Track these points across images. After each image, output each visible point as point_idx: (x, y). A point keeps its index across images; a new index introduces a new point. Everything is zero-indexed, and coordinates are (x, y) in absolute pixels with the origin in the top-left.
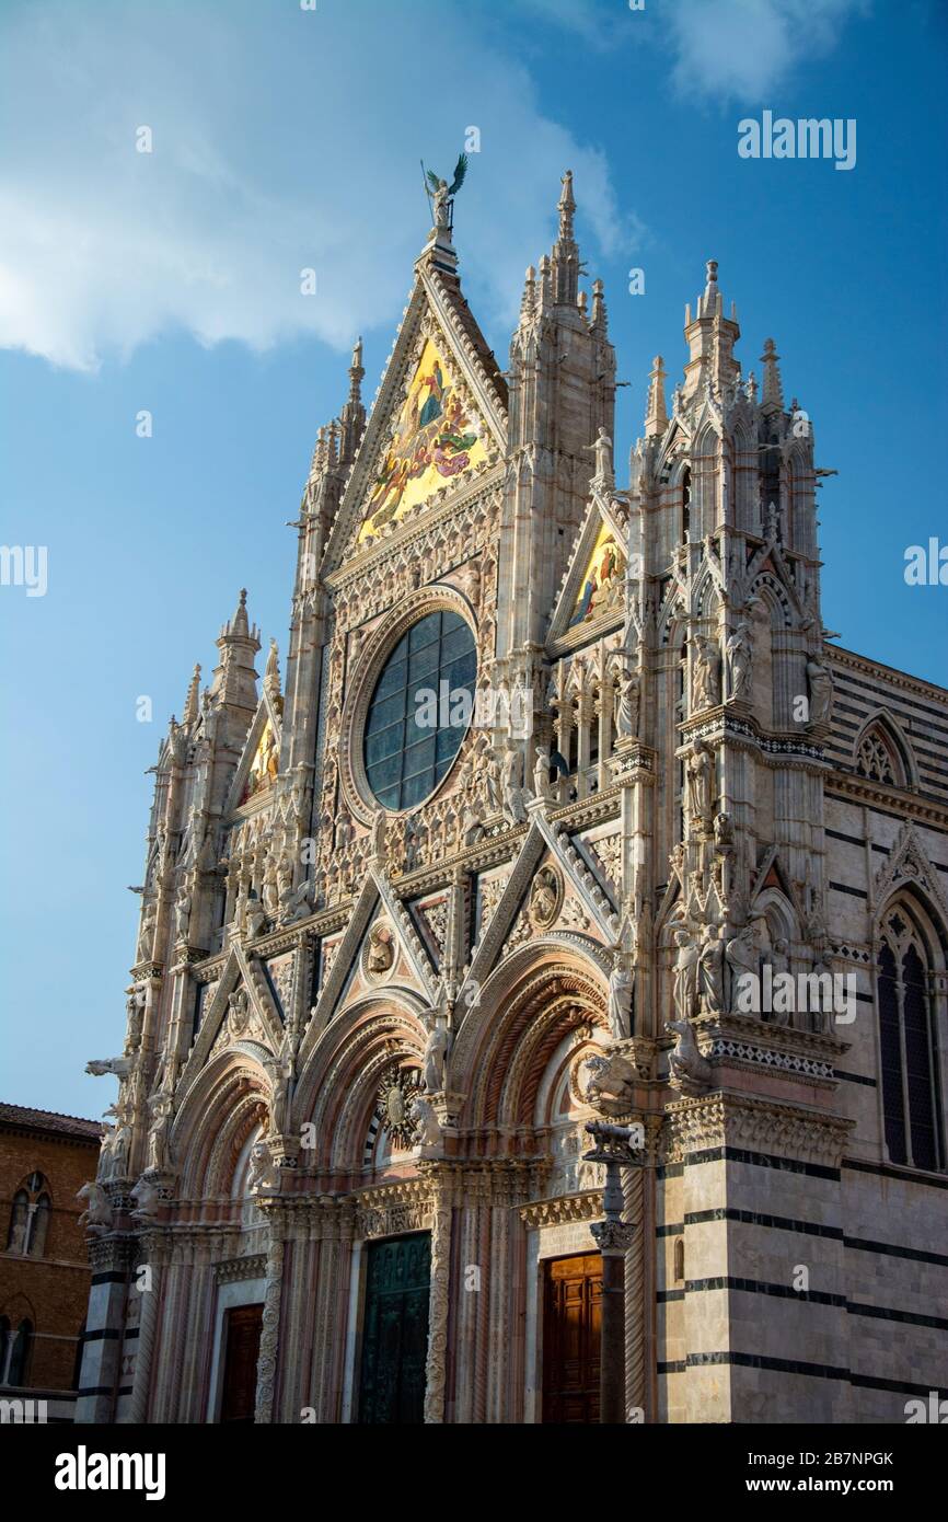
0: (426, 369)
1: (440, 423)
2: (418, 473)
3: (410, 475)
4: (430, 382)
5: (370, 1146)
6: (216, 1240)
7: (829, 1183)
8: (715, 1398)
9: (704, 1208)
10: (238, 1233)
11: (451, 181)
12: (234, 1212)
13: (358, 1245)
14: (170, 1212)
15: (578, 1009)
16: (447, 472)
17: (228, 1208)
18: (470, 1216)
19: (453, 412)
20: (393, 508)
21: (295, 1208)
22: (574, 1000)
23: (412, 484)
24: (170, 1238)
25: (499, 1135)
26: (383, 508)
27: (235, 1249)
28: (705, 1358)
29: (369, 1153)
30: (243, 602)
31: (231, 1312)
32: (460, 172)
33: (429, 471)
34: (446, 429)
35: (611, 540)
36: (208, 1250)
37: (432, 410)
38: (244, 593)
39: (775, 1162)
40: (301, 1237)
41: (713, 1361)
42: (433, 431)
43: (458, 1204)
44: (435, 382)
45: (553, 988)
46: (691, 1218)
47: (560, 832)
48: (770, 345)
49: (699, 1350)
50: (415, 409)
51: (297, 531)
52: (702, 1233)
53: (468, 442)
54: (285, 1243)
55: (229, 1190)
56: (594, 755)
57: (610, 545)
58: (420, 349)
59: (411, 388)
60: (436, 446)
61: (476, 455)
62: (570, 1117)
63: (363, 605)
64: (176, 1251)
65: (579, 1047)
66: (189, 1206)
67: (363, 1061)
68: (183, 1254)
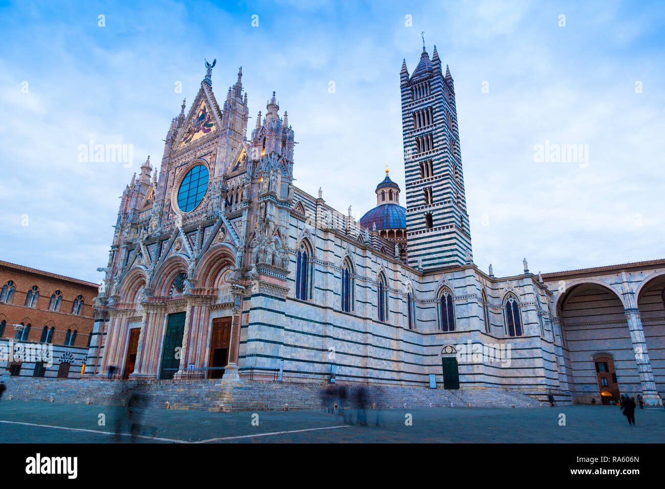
0: (202, 107)
1: (204, 121)
2: (198, 132)
3: (195, 132)
4: (202, 110)
5: (171, 291)
6: (129, 313)
7: (283, 302)
8: (253, 349)
9: (255, 307)
10: (135, 311)
11: (212, 65)
12: (134, 306)
13: (166, 315)
14: (117, 305)
15: (227, 261)
16: (205, 132)
17: (132, 305)
18: (196, 308)
19: (208, 118)
20: (190, 140)
21: (151, 305)
22: (226, 259)
23: (196, 134)
24: (118, 312)
25: (205, 290)
26: (188, 139)
27: (134, 315)
28: (252, 340)
29: (171, 293)
30: (149, 159)
31: (132, 330)
32: (214, 63)
33: (201, 131)
34: (206, 122)
35: (245, 152)
36: (127, 315)
37: (203, 117)
38: (149, 156)
39: (272, 297)
40: (152, 312)
41: (254, 341)
42: (202, 122)
43: (193, 305)
44: (204, 110)
45: (222, 256)
46: (252, 309)
47: (227, 219)
48: (286, 112)
49: (251, 338)
50: (198, 116)
51: (165, 142)
52: (254, 312)
53: (212, 125)
54: (147, 313)
55: (133, 301)
56: (236, 202)
57: (245, 154)
58: (200, 102)
59: (197, 112)
60: (203, 125)
61: (213, 129)
62: (223, 286)
63: (181, 162)
64: (118, 315)
65: (227, 270)
66: (122, 304)
67: (171, 271)
68: (120, 316)
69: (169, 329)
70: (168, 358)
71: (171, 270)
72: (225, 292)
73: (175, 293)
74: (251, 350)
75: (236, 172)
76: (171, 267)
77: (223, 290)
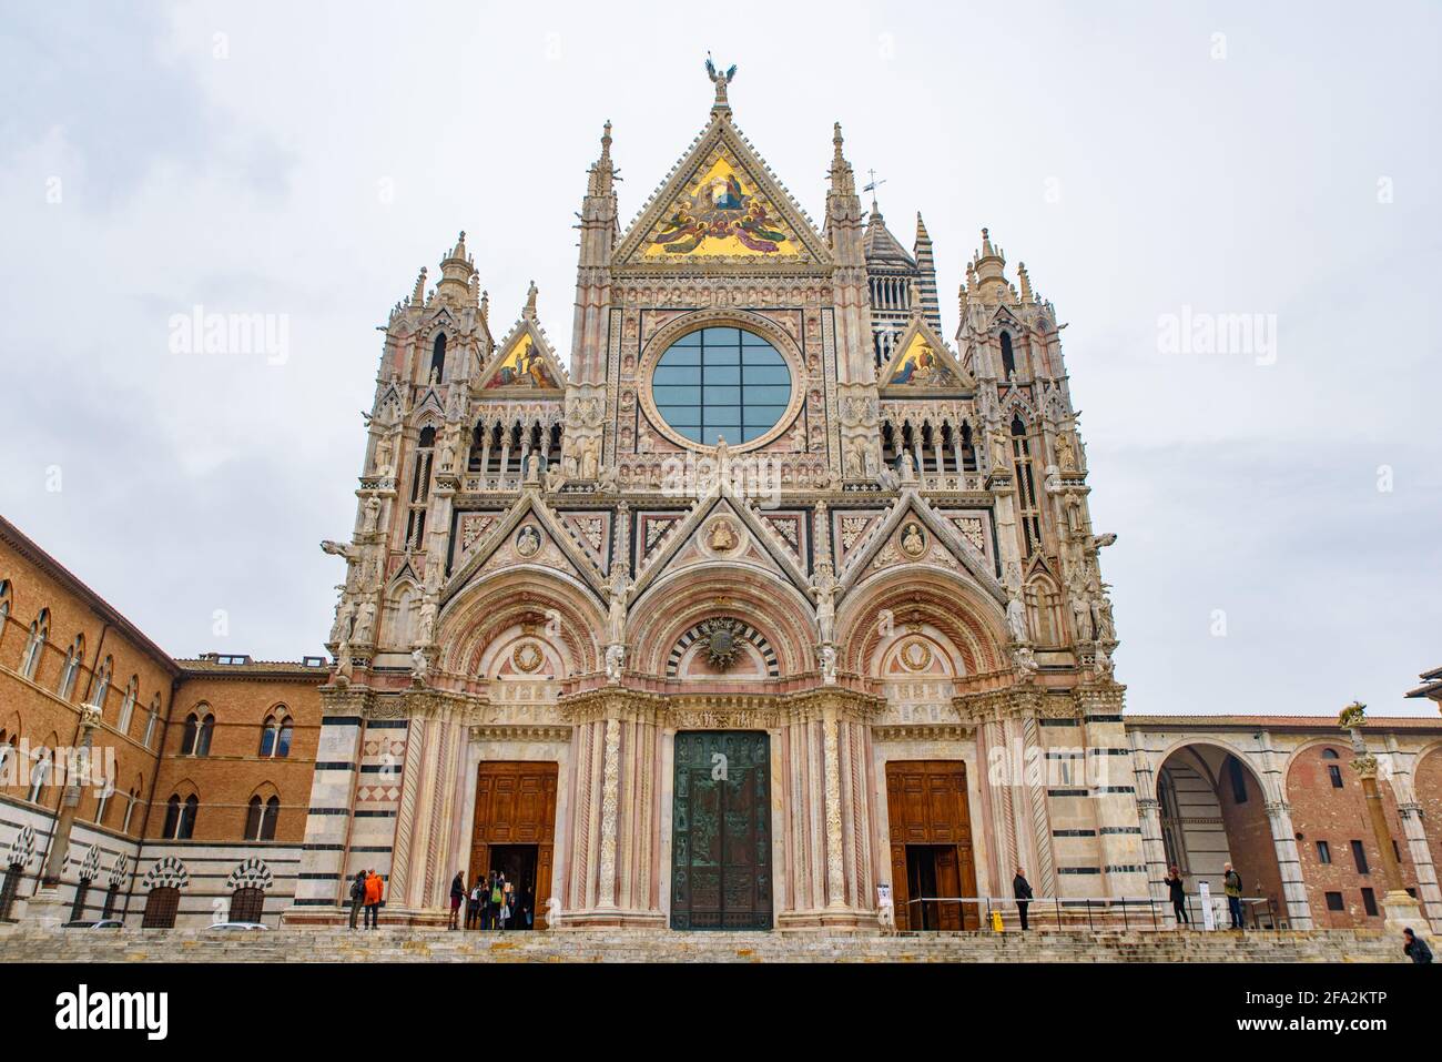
0: (723, 176)
1: (742, 215)
2: (719, 236)
3: (711, 233)
4: (726, 185)
5: (673, 664)
8: (1131, 852)
11: (725, 73)
12: (482, 688)
13: (670, 732)
14: (435, 679)
16: (752, 246)
17: (479, 684)
19: (755, 212)
20: (689, 247)
23: (711, 240)
24: (438, 701)
26: (676, 242)
28: (1121, 830)
29: (672, 669)
30: (461, 242)
31: (481, 764)
32: (731, 71)
33: (731, 240)
34: (749, 219)
36: (464, 714)
37: (733, 203)
38: (463, 234)
40: (633, 720)
41: (1127, 832)
42: (734, 217)
45: (914, 597)
49: (1116, 825)
50: (709, 195)
53: (777, 238)
57: (927, 350)
58: (712, 160)
59: (703, 181)
60: (738, 225)
61: (786, 249)
62: (900, 676)
63: (662, 298)
64: (440, 710)
65: (908, 635)
66: (449, 677)
67: (688, 606)
68: (444, 713)
69: (683, 778)
70: (697, 863)
71: (688, 602)
72: (912, 693)
73: (691, 671)
74: (1122, 854)
75: (904, 388)
76: (695, 594)
77: (903, 686)
